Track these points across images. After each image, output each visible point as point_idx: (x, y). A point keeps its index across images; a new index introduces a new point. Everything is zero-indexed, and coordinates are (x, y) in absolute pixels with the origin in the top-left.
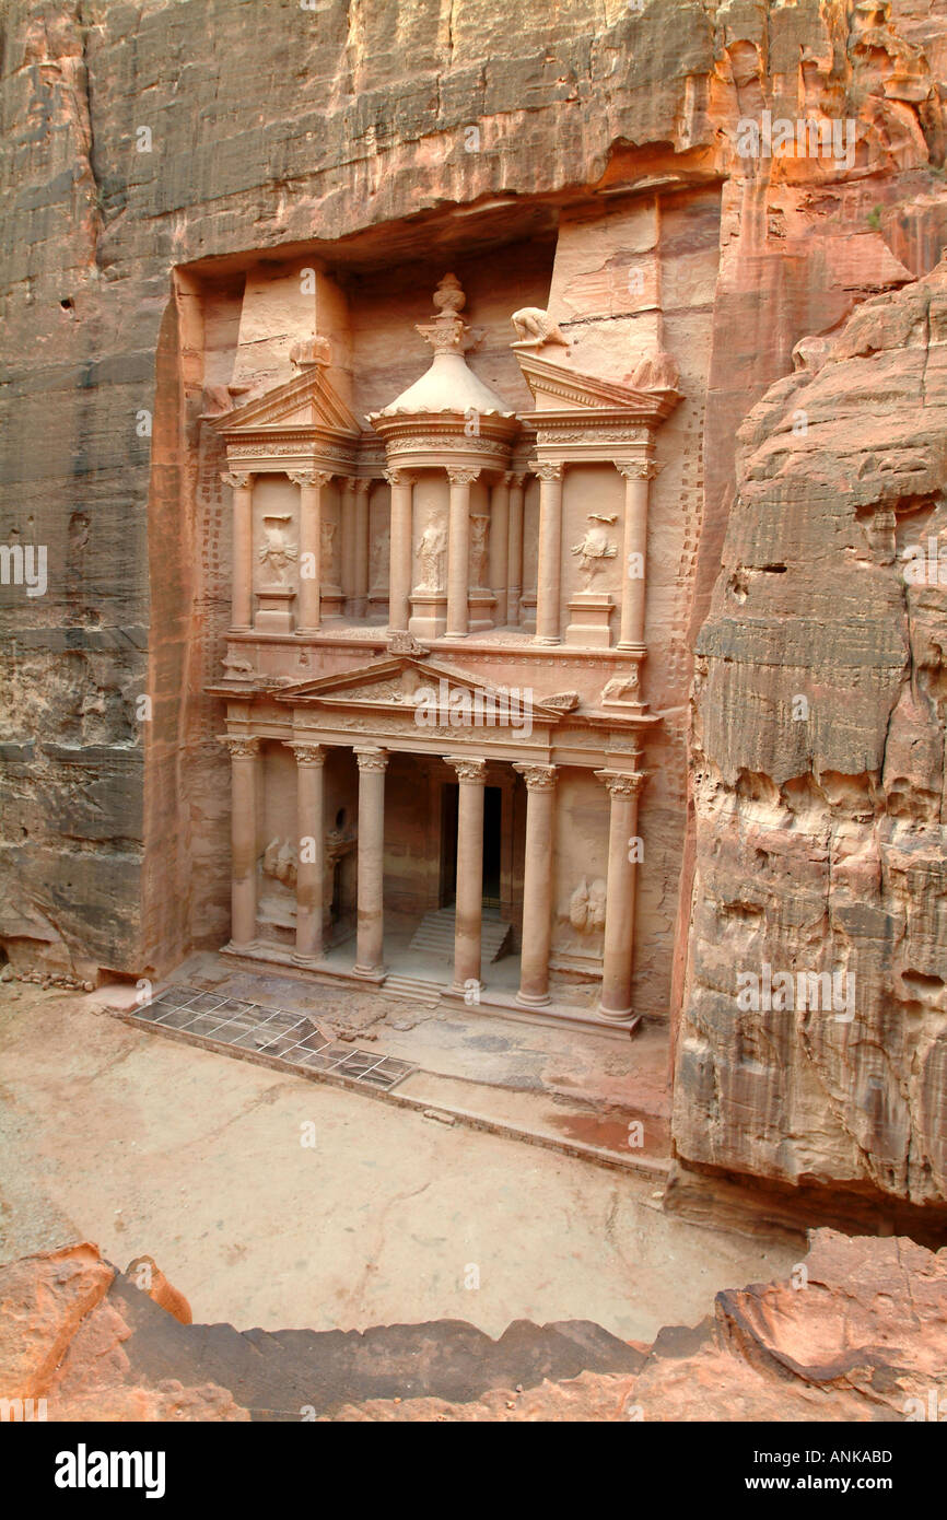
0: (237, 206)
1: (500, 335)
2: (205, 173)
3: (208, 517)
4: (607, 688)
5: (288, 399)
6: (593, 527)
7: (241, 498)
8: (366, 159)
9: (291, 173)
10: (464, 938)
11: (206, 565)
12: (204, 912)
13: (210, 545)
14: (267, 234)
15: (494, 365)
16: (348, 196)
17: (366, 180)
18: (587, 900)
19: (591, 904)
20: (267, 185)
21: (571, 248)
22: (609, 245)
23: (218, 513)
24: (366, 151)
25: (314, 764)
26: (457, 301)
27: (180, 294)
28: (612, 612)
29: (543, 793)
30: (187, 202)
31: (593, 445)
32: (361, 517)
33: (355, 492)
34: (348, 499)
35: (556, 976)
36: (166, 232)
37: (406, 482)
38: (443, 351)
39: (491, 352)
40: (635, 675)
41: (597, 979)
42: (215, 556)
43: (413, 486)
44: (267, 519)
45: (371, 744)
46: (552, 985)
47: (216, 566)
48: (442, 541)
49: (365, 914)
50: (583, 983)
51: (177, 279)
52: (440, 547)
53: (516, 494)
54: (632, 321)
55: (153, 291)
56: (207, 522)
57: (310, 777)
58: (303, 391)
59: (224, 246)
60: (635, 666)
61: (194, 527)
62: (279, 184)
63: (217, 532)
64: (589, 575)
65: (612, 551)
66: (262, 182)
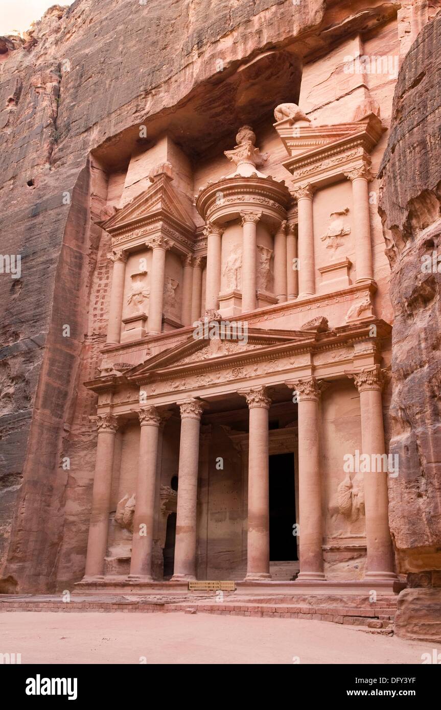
0: (125, 111)
1: (278, 153)
2: (110, 102)
3: (99, 288)
4: (349, 312)
5: (147, 200)
6: (334, 220)
7: (118, 266)
8: (192, 63)
9: (154, 85)
10: (254, 531)
11: (95, 315)
12: (69, 561)
13: (99, 304)
14: (139, 117)
15: (275, 169)
16: (182, 83)
17: (192, 72)
18: (351, 487)
19: (354, 490)
20: (141, 95)
21: (309, 75)
22: (333, 65)
23: (106, 285)
24: (192, 59)
25: (152, 422)
26: (249, 136)
27: (92, 167)
28: (350, 266)
29: (308, 400)
30: (99, 119)
31: (328, 168)
32: (196, 281)
33: (192, 265)
34: (188, 269)
35: (329, 556)
36: (88, 137)
37: (216, 230)
38: (242, 162)
39: (273, 163)
40: (369, 299)
41: (362, 551)
42: (102, 309)
43: (221, 236)
44: (134, 277)
45: (189, 396)
46: (326, 565)
47: (102, 315)
48: (239, 261)
49: (181, 528)
50: (352, 558)
51: (91, 159)
52: (238, 264)
53: (291, 239)
54: (348, 96)
55: (78, 165)
56: (98, 291)
57: (148, 432)
58: (156, 193)
59: (116, 131)
60: (367, 292)
61: (90, 293)
62: (147, 93)
63: (104, 296)
64: (333, 250)
65: (346, 230)
66: (139, 94)
